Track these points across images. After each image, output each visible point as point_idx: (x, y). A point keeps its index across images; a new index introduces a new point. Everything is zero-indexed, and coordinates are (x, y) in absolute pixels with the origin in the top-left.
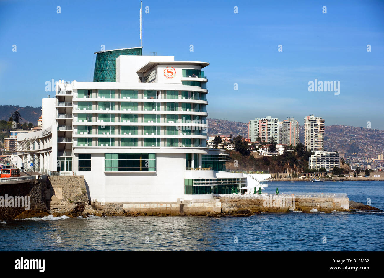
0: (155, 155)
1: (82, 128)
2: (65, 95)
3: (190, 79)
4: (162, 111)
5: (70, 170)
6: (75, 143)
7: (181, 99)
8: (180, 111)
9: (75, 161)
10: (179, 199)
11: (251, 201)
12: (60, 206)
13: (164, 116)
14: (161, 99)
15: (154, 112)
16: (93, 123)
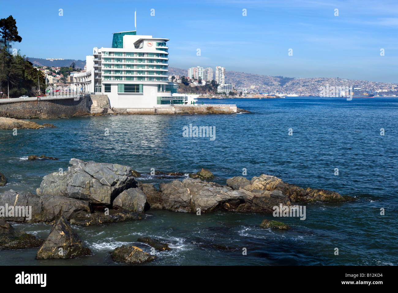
0: (143, 85)
1: (106, 71)
2: (98, 54)
3: (160, 47)
4: (146, 63)
5: (101, 92)
6: (103, 79)
7: (155, 57)
8: (155, 63)
9: (103, 87)
10: (154, 107)
11: (190, 108)
12: (96, 110)
13: (147, 65)
14: (145, 57)
15: (142, 63)
16: (112, 69)
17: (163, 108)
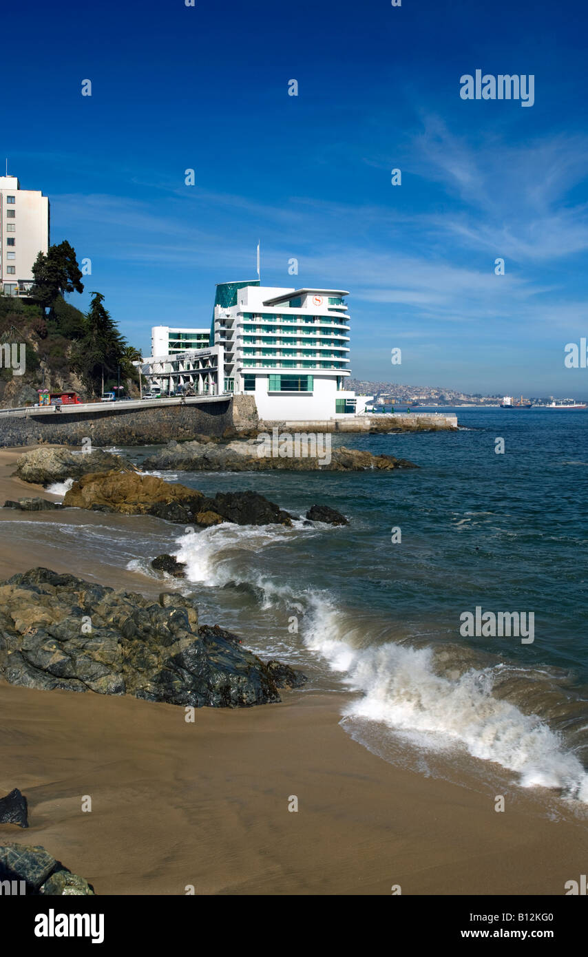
0: (315, 377)
1: (247, 350)
2: (225, 318)
3: (335, 306)
4: (318, 335)
8: (332, 336)
9: (241, 381)
12: (243, 424)
13: (320, 340)
14: (317, 324)
15: (311, 335)
17: (349, 419)
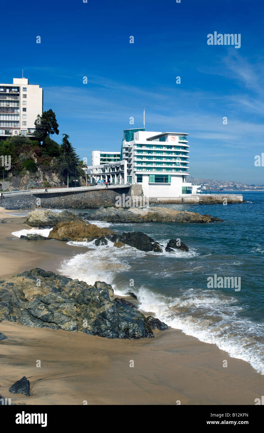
0: (171, 176)
1: (138, 162)
3: (182, 141)
4: (173, 155)
8: (180, 155)
9: (135, 178)
10: (180, 196)
14: (173, 149)
15: (170, 155)
16: (143, 160)
17: (189, 197)
